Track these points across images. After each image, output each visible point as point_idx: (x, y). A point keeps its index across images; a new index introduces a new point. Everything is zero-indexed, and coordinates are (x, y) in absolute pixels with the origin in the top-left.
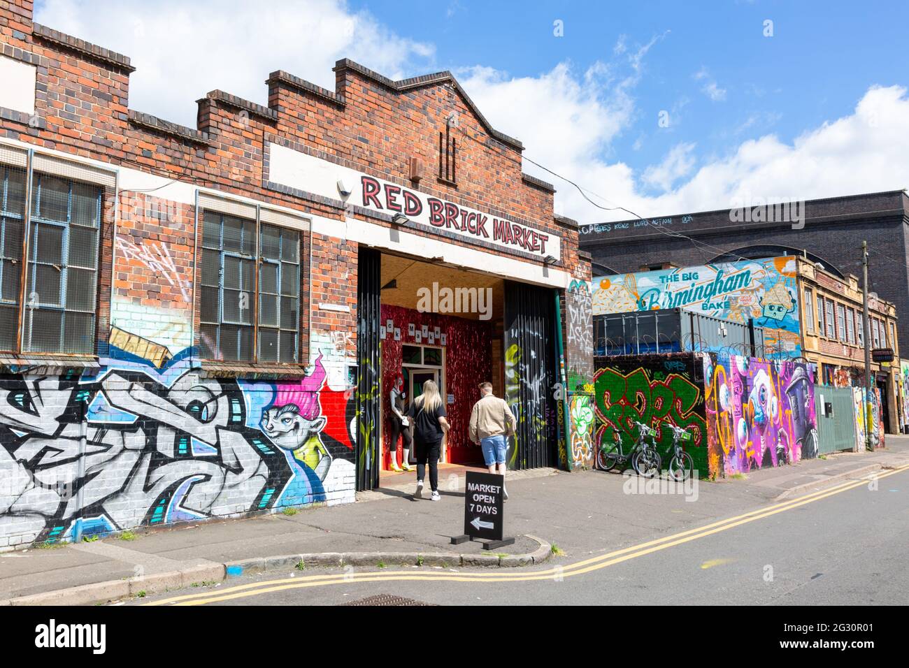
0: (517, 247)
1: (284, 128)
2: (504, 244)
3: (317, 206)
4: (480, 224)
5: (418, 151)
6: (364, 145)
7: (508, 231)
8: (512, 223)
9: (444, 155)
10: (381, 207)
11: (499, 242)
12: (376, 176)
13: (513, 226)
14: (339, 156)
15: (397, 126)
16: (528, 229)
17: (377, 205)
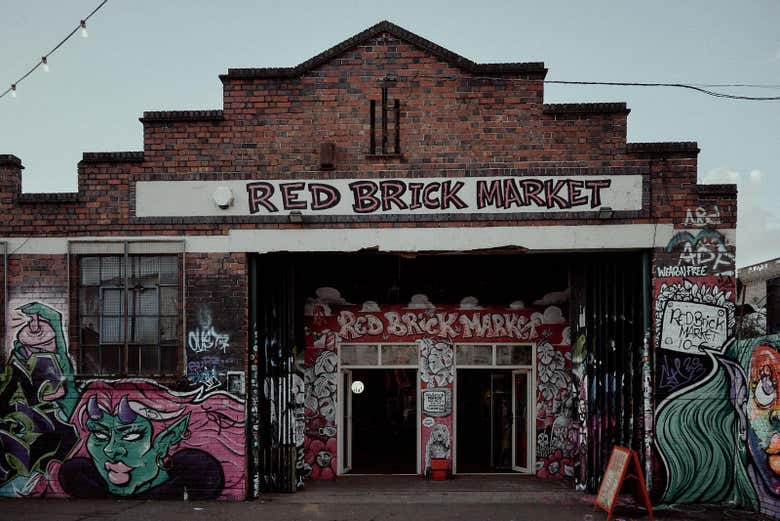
0: (533, 208)
1: (151, 164)
2: (502, 210)
3: (191, 227)
4: (448, 193)
5: (333, 133)
6: (250, 151)
7: (510, 191)
8: (517, 180)
9: (379, 125)
10: (276, 210)
11: (490, 209)
12: (267, 179)
13: (521, 182)
14: (218, 172)
15: (296, 116)
16: (556, 179)
17: (269, 209)
